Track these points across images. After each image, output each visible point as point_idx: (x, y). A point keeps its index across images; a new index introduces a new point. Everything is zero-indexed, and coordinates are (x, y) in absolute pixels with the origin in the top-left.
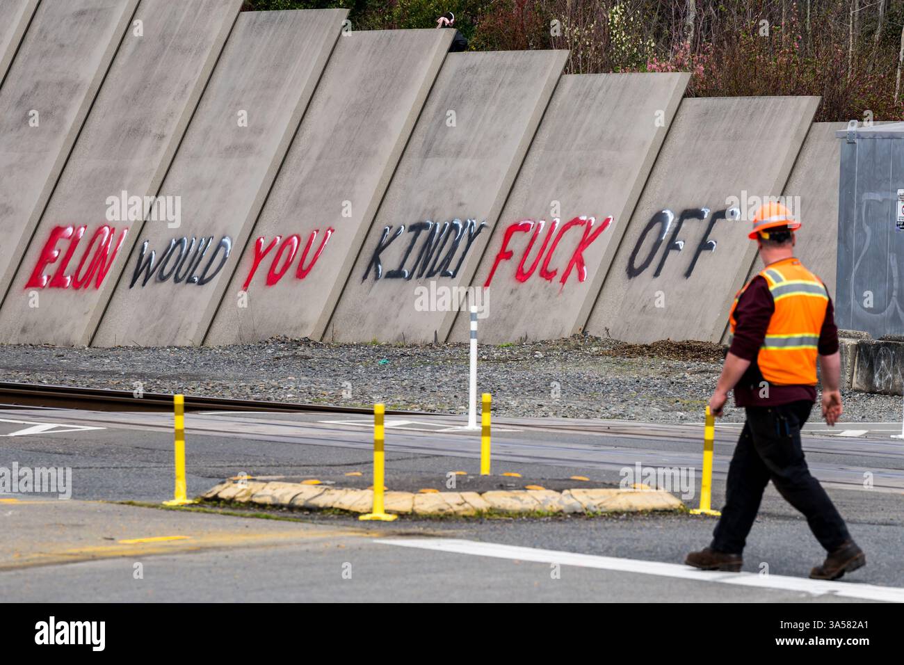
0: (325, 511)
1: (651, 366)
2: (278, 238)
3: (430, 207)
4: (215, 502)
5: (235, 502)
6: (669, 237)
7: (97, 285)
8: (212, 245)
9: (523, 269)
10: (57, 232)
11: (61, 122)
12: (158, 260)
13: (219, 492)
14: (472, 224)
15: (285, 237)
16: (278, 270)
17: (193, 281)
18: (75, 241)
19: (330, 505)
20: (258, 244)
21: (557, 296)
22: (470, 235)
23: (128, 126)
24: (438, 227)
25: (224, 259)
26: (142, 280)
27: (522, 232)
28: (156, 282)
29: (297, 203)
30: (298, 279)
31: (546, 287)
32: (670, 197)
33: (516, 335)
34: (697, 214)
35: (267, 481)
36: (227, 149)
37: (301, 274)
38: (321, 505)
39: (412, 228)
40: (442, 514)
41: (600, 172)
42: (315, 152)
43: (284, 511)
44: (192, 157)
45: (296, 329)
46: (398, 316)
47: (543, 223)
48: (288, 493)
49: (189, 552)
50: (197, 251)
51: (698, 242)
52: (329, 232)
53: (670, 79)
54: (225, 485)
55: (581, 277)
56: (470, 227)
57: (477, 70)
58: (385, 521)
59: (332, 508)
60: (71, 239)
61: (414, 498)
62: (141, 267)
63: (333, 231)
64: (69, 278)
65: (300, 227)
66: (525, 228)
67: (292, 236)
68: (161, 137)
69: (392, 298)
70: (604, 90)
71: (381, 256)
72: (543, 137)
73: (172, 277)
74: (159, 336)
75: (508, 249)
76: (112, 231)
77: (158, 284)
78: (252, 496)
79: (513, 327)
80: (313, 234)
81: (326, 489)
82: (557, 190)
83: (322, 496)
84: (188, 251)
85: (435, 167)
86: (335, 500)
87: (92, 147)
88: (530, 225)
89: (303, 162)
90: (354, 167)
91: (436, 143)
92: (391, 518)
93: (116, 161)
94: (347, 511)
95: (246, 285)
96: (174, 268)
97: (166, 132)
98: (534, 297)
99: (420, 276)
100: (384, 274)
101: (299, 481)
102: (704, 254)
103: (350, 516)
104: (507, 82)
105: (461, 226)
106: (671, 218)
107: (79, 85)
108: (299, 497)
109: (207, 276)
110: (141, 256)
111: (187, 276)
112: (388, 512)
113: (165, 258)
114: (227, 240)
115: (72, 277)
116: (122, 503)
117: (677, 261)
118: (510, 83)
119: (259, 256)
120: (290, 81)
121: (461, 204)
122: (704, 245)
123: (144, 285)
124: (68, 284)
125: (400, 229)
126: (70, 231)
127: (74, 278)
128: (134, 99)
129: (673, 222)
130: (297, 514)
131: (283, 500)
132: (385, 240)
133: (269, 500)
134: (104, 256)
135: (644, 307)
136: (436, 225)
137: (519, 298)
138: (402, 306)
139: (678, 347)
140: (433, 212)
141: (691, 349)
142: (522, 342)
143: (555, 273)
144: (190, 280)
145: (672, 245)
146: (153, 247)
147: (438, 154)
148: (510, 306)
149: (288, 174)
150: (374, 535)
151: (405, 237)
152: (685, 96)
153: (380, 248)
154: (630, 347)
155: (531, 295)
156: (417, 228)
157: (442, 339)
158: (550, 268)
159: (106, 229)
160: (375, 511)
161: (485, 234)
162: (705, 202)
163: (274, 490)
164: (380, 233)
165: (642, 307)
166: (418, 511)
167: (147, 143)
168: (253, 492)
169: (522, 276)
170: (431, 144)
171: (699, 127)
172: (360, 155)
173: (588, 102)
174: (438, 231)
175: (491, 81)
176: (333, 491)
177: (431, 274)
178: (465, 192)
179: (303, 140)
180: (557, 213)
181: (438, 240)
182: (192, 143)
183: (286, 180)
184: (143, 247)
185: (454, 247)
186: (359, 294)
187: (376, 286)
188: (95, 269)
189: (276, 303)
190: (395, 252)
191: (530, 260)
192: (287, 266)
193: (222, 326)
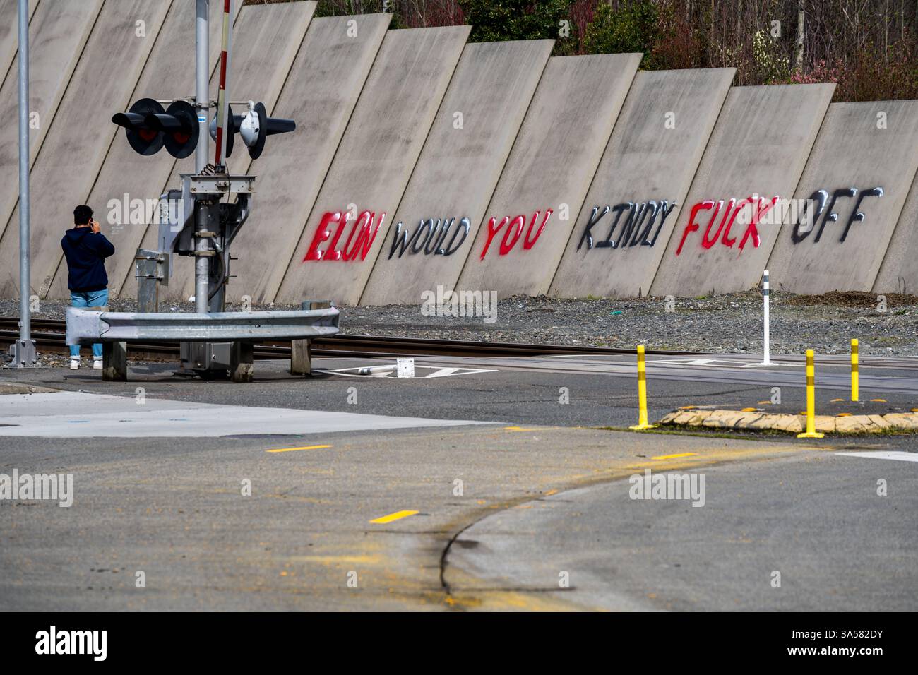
0: (766, 431)
1: (829, 311)
2: (507, 218)
3: (629, 191)
4: (672, 427)
5: (689, 426)
6: (825, 212)
7: (363, 257)
8: (454, 224)
9: (707, 239)
10: (327, 217)
11: (326, 132)
12: (410, 237)
13: (674, 419)
14: (665, 204)
15: (512, 217)
16: (508, 243)
17: (441, 253)
18: (342, 224)
19: (769, 427)
20: (491, 223)
21: (737, 258)
22: (663, 212)
23: (381, 134)
24: (637, 207)
25: (465, 236)
26: (399, 253)
27: (705, 210)
28: (410, 254)
29: (521, 191)
30: (526, 250)
31: (727, 251)
32: (825, 180)
33: (705, 289)
34: (847, 193)
35: (713, 410)
36: (462, 150)
37: (528, 245)
38: (762, 427)
39: (615, 208)
40: (857, 432)
41: (767, 162)
42: (534, 150)
43: (731, 432)
44: (433, 156)
45: (526, 289)
46: (608, 276)
47: (722, 202)
48: (732, 419)
49: (714, 465)
50: (442, 229)
51: (849, 214)
52: (549, 213)
53: (820, 89)
54: (678, 413)
55: (756, 243)
56: (664, 206)
57: (662, 85)
58: (818, 438)
59: (771, 429)
60: (339, 223)
61: (835, 420)
62: (398, 241)
63: (551, 212)
64: (339, 253)
65: (525, 209)
67: (519, 216)
68: (408, 142)
69: (603, 263)
70: (766, 98)
71: (591, 230)
72: (719, 135)
73: (423, 250)
74: (415, 296)
75: (695, 223)
76: (373, 215)
77: (412, 256)
78: (703, 421)
79: (702, 283)
80: (536, 215)
81: (764, 415)
82: (732, 176)
83: (761, 421)
84: (435, 230)
85: (631, 160)
86: (773, 423)
87: (352, 150)
88: (711, 204)
89: (524, 159)
90: (566, 161)
91: (631, 142)
92: (821, 436)
93: (372, 161)
94: (785, 431)
95: (483, 255)
96: (424, 243)
97: (412, 138)
98: (718, 260)
99: (624, 245)
100: (595, 244)
101: (739, 409)
102: (854, 224)
103: (787, 435)
104: (688, 94)
105: (656, 206)
106: (826, 197)
107: (339, 102)
108: (742, 421)
109: (451, 249)
110: (396, 234)
111: (435, 249)
112: (818, 431)
113: (417, 234)
114: (465, 221)
115: (341, 252)
116: (602, 429)
117: (833, 230)
118: (690, 94)
119: (492, 232)
120: (510, 97)
121: (655, 189)
122: (854, 217)
123: (400, 256)
124: (339, 257)
125: (606, 209)
126: (338, 216)
127: (344, 253)
128: (385, 113)
129: (828, 199)
130: (742, 434)
131: (729, 423)
132: (594, 218)
133: (717, 424)
134: (367, 234)
135: (808, 266)
136: (635, 206)
137: (705, 261)
138: (610, 269)
139: (845, 296)
140: (632, 195)
141: (856, 298)
142: (711, 295)
143: (734, 241)
144: (438, 252)
145: (828, 217)
146: (406, 228)
147: (634, 150)
148: (699, 267)
149: (512, 168)
150: (828, 449)
151: (610, 215)
152: (833, 101)
153: (590, 225)
154: (807, 297)
155: (715, 258)
156: (620, 208)
157: (644, 294)
158: (730, 237)
159: (368, 214)
160: (808, 430)
161: (676, 211)
162: (853, 184)
163: (720, 416)
164: (590, 213)
165: (806, 265)
166: (840, 430)
167: (397, 146)
168: (702, 418)
169: (707, 244)
170: (627, 143)
171: (845, 125)
172: (571, 153)
173: (753, 107)
174: (637, 210)
175: (674, 93)
176: (770, 416)
177: (633, 244)
178: (657, 180)
179: (523, 142)
180: (733, 195)
181: (638, 217)
182: (433, 146)
183: (510, 173)
184: (398, 227)
185: (651, 223)
186: (575, 261)
187: (589, 254)
188: (360, 245)
189: (508, 269)
190: (602, 227)
191: (713, 231)
192: (515, 240)
193: (465, 287)
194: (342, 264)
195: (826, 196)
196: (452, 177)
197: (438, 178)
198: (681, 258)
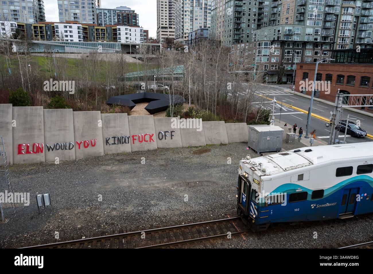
2: (82, 141)
3: (114, 134)
8: (68, 144)
10: (20, 145)
11: (7, 128)
12: (53, 147)
14: (127, 136)
15: (84, 141)
16: (86, 145)
20: (78, 143)
21: (151, 144)
22: (127, 138)
29: (83, 136)
34: (167, 132)
36: (58, 130)
37: (93, 146)
39: (112, 138)
41: (147, 128)
42: (81, 129)
44: (49, 131)
51: (170, 135)
55: (154, 141)
63: (96, 139)
65: (88, 139)
66: (136, 136)
67: (86, 141)
68: (39, 129)
69: (116, 147)
72: (130, 124)
73: (60, 149)
75: (134, 138)
76: (38, 144)
77: (57, 150)
80: (91, 140)
82: (139, 131)
84: (61, 145)
85: (111, 130)
87: (18, 131)
89: (79, 130)
91: (109, 126)
93: (29, 133)
95: (79, 148)
96: (59, 147)
97: (41, 128)
98: (146, 144)
99: (120, 143)
100: (111, 144)
104: (118, 118)
105: (124, 137)
110: (48, 147)
113: (55, 146)
114: (71, 143)
119: (79, 145)
121: (122, 134)
122: (172, 136)
123: (52, 150)
124: (32, 152)
125: (110, 138)
126: (24, 145)
132: (107, 139)
134: (40, 148)
135: (166, 143)
138: (119, 148)
140: (116, 135)
143: (148, 141)
144: (66, 149)
145: (165, 136)
146: (50, 145)
147: (110, 128)
148: (141, 145)
153: (107, 141)
156: (114, 138)
158: (146, 140)
159: (36, 144)
162: (168, 130)
167: (37, 130)
170: (107, 126)
171: (159, 122)
172: (94, 129)
173: (136, 119)
174: (119, 137)
175: (115, 118)
177: (122, 143)
178: (121, 132)
179: (76, 127)
180: (141, 134)
181: (121, 139)
182: (47, 129)
183: (76, 133)
184: (47, 145)
185: (125, 140)
186: (107, 147)
187: (111, 146)
188: (39, 150)
189: (90, 150)
190: (111, 141)
191: (141, 140)
192: (88, 145)
193: (78, 155)
194: (35, 154)
195: (163, 133)
196: (59, 135)
197: (54, 135)
198: (135, 144)
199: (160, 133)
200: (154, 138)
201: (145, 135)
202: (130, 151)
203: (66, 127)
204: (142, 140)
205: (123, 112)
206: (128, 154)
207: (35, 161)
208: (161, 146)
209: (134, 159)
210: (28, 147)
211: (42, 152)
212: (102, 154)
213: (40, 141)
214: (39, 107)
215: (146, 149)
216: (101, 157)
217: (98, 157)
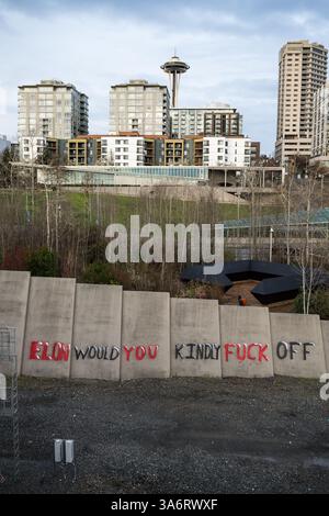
2: (134, 346)
3: (193, 340)
6: (289, 349)
8: (109, 349)
9: (239, 357)
10: (34, 344)
12: (85, 352)
15: (137, 346)
16: (140, 355)
17: (107, 359)
20: (126, 348)
21: (261, 364)
22: (216, 348)
23: (49, 314)
26: (82, 357)
29: (135, 338)
30: (152, 359)
31: (253, 362)
32: (282, 338)
34: (296, 344)
36: (96, 322)
37: (152, 357)
39: (188, 345)
41: (254, 332)
42: (134, 323)
46: (200, 369)
47: (239, 345)
50: (103, 350)
51: (302, 351)
55: (267, 360)
56: (215, 346)
57: (186, 304)
60: (43, 346)
62: (78, 353)
63: (158, 346)
65: (143, 343)
66: (233, 346)
67: (141, 347)
69: (194, 364)
71: (180, 352)
72: (223, 321)
73: (96, 357)
75: (229, 351)
76: (62, 344)
77: (90, 359)
80: (150, 347)
84: (98, 350)
85: (185, 329)
89: (130, 326)
90: (155, 328)
91: (182, 322)
93: (50, 324)
95: (128, 359)
96: (95, 354)
97: (69, 317)
98: (251, 364)
99: (202, 358)
100: (185, 357)
102: (307, 354)
104: (201, 308)
105: (210, 346)
109: (113, 358)
110: (76, 351)
111: (103, 358)
113: (88, 352)
114: (115, 348)
117: (297, 356)
119: (128, 352)
121: (206, 340)
122: (305, 352)
123: (83, 359)
124: (51, 358)
125: (183, 345)
126: (41, 343)
127: (53, 356)
128: (46, 307)
132: (178, 348)
134: (63, 352)
135: (294, 367)
136: (198, 345)
137: (244, 364)
138: (199, 366)
140: (195, 341)
143: (255, 358)
144: (105, 358)
145: (292, 351)
146: (80, 348)
147: (184, 325)
148: (242, 366)
151: (187, 348)
153: (178, 350)
155: (249, 364)
156: (191, 345)
158: (252, 357)
159: (59, 344)
162: (297, 341)
164: (175, 346)
167: (62, 320)
170: (180, 323)
171: (279, 321)
174: (200, 346)
175: (194, 308)
177: (206, 358)
178: (205, 336)
179: (126, 319)
180: (243, 342)
181: (203, 349)
182: (79, 319)
183: (125, 330)
184: (75, 348)
185: (211, 351)
186: (177, 362)
187: (184, 361)
188: (61, 355)
189: (147, 365)
190: (185, 352)
191: (241, 354)
192: (143, 355)
193: (124, 371)
194: (55, 363)
195: (287, 344)
196: (97, 331)
197: (88, 332)
198: (230, 363)
199: (280, 344)
200: (268, 353)
201: (250, 347)
202: (220, 376)
203: (109, 317)
204: (244, 355)
205: (209, 297)
206: (215, 381)
207: (54, 375)
208: (281, 371)
209: (227, 394)
210: (45, 347)
211: (66, 359)
212: (167, 375)
213: (64, 340)
214: (70, 279)
215: (250, 374)
216: (164, 379)
217: (159, 380)
